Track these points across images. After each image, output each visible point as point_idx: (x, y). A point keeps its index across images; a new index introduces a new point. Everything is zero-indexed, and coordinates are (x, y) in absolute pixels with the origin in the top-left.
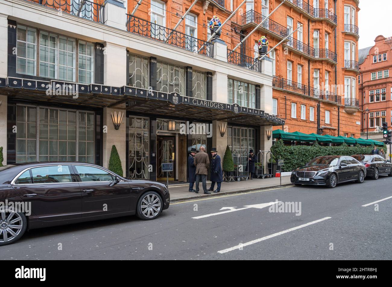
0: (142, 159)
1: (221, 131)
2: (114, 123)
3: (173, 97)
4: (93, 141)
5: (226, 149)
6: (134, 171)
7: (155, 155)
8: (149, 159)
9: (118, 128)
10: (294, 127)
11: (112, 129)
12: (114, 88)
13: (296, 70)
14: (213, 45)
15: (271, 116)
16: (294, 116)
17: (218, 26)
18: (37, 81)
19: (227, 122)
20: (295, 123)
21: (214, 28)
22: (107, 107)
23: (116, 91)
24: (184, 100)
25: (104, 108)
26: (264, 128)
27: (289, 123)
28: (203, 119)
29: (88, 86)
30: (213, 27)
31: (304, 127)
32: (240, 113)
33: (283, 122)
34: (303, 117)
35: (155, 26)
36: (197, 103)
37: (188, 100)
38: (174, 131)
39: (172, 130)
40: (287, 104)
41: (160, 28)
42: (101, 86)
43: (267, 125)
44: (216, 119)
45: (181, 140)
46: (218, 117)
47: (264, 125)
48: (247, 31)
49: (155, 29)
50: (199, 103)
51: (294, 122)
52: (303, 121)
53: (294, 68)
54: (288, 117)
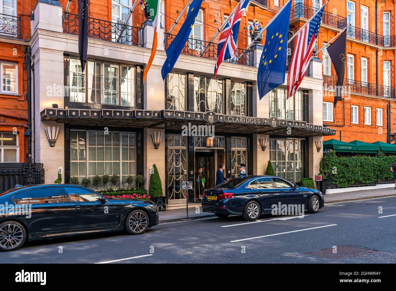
0: (180, 177)
1: (262, 145)
2: (154, 143)
3: (209, 117)
4: (135, 161)
5: (267, 164)
6: (173, 189)
7: (194, 173)
8: (187, 177)
9: (157, 147)
10: (355, 134)
11: (152, 149)
12: (154, 112)
13: (359, 65)
14: (253, 52)
15: (317, 126)
16: (355, 121)
17: (258, 30)
18: (91, 111)
19: (269, 135)
20: (357, 130)
21: (254, 33)
22: (147, 128)
23: (156, 114)
24: (220, 118)
25: (145, 129)
26: (313, 139)
27: (349, 130)
28: (242, 133)
29: (132, 111)
30: (252, 33)
31: (369, 135)
32: (278, 127)
33: (334, 132)
34: (368, 122)
35: (192, 40)
36: (232, 121)
37: (223, 118)
38: (212, 147)
39: (210, 147)
40: (345, 107)
41: (197, 42)
42: (143, 111)
43: (315, 136)
44: (256, 133)
45: (220, 156)
46: (258, 130)
47: (313, 136)
48: (295, 27)
49: (192, 44)
50: (235, 120)
51: (355, 128)
52: (368, 126)
53: (357, 62)
54: (347, 123)
